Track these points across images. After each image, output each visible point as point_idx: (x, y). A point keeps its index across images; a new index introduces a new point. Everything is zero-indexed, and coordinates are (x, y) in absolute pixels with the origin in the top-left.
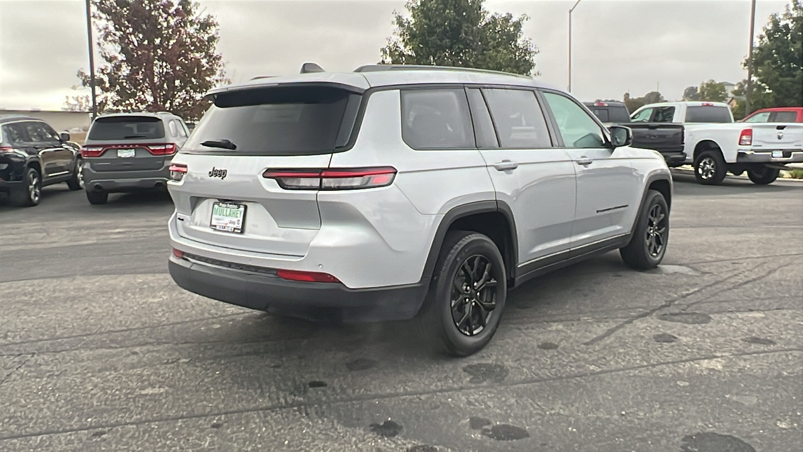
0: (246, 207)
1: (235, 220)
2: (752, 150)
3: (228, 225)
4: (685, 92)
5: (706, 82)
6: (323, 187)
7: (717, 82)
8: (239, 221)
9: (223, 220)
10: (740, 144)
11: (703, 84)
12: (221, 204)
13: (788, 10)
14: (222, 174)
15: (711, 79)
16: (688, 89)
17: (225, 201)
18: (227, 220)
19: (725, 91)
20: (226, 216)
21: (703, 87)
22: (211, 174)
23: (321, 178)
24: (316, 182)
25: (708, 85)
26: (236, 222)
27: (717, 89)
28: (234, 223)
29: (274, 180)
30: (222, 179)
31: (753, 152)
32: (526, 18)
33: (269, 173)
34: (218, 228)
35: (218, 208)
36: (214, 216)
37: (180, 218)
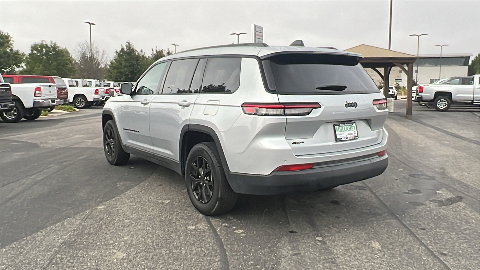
0: (356, 123)
1: (352, 132)
2: (42, 99)
3: (348, 136)
8: (355, 132)
9: (344, 134)
10: (35, 96)
12: (340, 125)
14: (355, 105)
17: (344, 122)
18: (346, 133)
20: (345, 131)
22: (347, 106)
26: (353, 133)
28: (352, 134)
29: (376, 106)
30: (356, 108)
31: (43, 100)
34: (343, 140)
35: (339, 127)
36: (337, 133)
37: (296, 142)
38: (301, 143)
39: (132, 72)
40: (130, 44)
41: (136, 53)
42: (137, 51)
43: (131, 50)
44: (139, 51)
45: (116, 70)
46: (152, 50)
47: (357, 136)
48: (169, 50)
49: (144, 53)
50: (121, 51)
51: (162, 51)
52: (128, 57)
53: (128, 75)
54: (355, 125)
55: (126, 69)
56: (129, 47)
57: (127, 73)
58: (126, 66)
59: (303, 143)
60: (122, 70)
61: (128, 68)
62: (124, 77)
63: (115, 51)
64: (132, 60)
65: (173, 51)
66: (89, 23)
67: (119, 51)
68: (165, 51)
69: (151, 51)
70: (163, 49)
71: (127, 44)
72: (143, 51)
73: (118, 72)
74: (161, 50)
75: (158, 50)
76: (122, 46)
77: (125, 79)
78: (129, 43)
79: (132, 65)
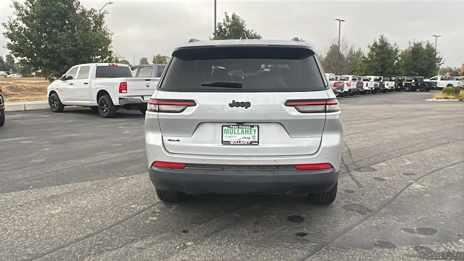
0: (258, 127)
1: (250, 136)
3: (242, 140)
4: (141, 61)
5: (156, 55)
6: (327, 111)
7: (162, 56)
9: (235, 137)
11: (154, 56)
12: (232, 126)
13: (224, 21)
14: (247, 105)
15: (158, 54)
16: (142, 59)
17: (239, 124)
18: (239, 137)
19: (166, 61)
20: (239, 134)
21: (155, 58)
22: (231, 105)
23: (326, 104)
24: (321, 108)
25: (157, 57)
27: (162, 59)
28: (248, 138)
29: (293, 107)
30: (246, 108)
32: (106, 12)
33: (289, 103)
35: (229, 129)
36: (224, 135)
37: (172, 140)
38: (177, 141)
39: (382, 66)
40: (384, 38)
41: (389, 46)
42: (390, 45)
43: (384, 44)
44: (392, 45)
45: (366, 64)
46: (408, 43)
47: (257, 140)
48: (429, 42)
49: (398, 47)
50: (373, 46)
51: (421, 44)
52: (380, 51)
53: (378, 69)
54: (257, 128)
55: (376, 63)
56: (382, 41)
57: (377, 67)
58: (376, 60)
59: (179, 141)
60: (373, 64)
61: (378, 62)
62: (374, 71)
63: (368, 45)
64: (384, 53)
65: (433, 43)
66: (339, 20)
67: (371, 45)
68: (424, 43)
69: (409, 45)
70: (422, 42)
71: (381, 38)
72: (396, 44)
73: (368, 66)
74: (420, 42)
75: (416, 43)
76: (375, 40)
77: (375, 72)
78: (382, 37)
79: (383, 59)
